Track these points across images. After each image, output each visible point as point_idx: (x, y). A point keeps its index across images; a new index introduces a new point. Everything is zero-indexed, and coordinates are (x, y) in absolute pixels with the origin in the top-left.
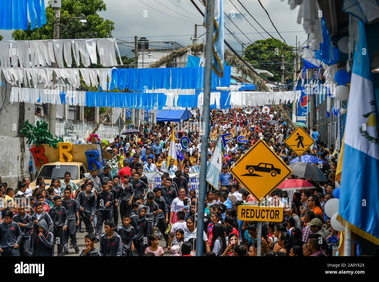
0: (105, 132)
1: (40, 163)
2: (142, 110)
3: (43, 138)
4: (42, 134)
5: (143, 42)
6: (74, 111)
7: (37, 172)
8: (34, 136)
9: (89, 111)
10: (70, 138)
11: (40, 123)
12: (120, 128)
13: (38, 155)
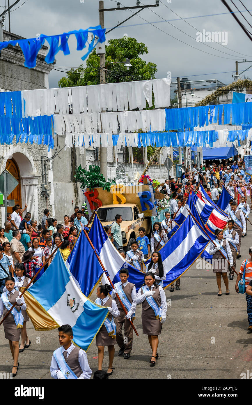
0: (154, 173)
1: (94, 206)
2: (189, 149)
3: (96, 181)
4: (95, 178)
5: (185, 82)
6: (123, 154)
8: (88, 181)
9: (137, 153)
10: (122, 180)
11: (93, 167)
12: (168, 168)
13: (93, 199)
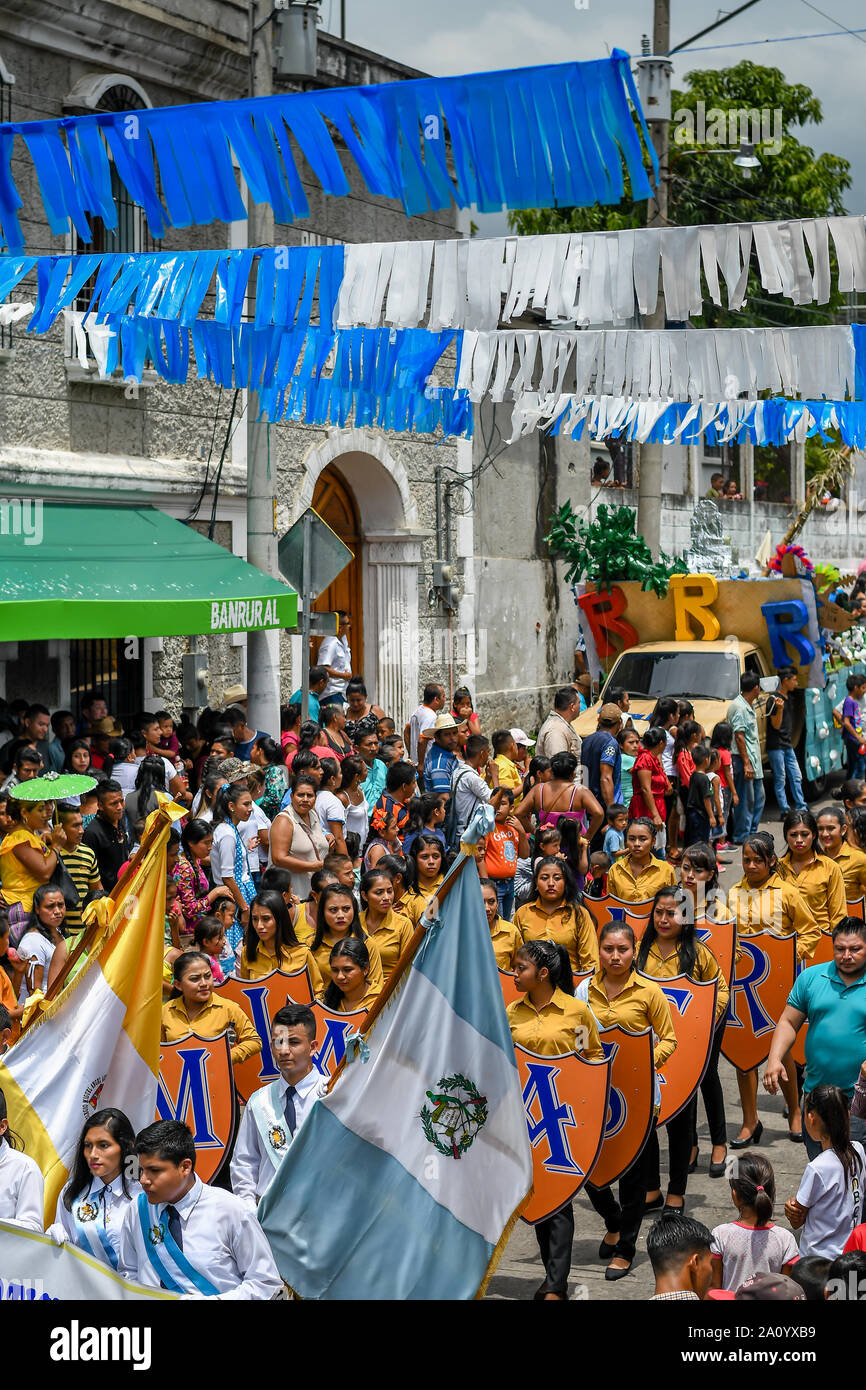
0: (825, 538)
1: (610, 644)
3: (619, 560)
4: (617, 547)
7: (601, 678)
8: (590, 556)
9: (770, 466)
10: (708, 560)
11: (610, 512)
13: (605, 619)
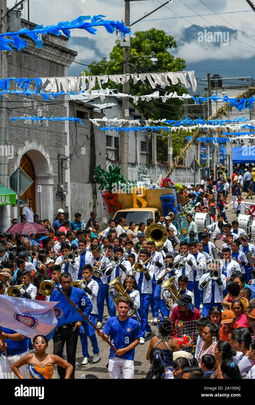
0: (179, 176)
1: (113, 209)
2: (217, 152)
4: (115, 179)
5: (216, 79)
6: (147, 154)
8: (106, 182)
9: (161, 154)
10: (143, 183)
11: (113, 168)
12: (195, 171)
13: (111, 201)
